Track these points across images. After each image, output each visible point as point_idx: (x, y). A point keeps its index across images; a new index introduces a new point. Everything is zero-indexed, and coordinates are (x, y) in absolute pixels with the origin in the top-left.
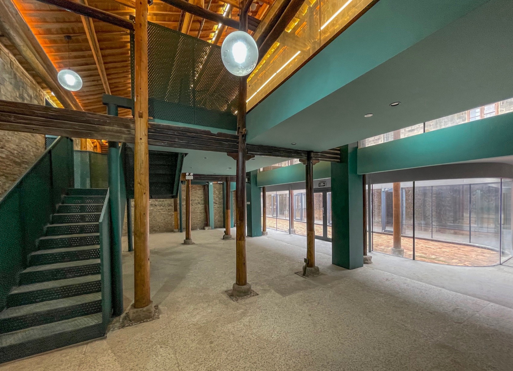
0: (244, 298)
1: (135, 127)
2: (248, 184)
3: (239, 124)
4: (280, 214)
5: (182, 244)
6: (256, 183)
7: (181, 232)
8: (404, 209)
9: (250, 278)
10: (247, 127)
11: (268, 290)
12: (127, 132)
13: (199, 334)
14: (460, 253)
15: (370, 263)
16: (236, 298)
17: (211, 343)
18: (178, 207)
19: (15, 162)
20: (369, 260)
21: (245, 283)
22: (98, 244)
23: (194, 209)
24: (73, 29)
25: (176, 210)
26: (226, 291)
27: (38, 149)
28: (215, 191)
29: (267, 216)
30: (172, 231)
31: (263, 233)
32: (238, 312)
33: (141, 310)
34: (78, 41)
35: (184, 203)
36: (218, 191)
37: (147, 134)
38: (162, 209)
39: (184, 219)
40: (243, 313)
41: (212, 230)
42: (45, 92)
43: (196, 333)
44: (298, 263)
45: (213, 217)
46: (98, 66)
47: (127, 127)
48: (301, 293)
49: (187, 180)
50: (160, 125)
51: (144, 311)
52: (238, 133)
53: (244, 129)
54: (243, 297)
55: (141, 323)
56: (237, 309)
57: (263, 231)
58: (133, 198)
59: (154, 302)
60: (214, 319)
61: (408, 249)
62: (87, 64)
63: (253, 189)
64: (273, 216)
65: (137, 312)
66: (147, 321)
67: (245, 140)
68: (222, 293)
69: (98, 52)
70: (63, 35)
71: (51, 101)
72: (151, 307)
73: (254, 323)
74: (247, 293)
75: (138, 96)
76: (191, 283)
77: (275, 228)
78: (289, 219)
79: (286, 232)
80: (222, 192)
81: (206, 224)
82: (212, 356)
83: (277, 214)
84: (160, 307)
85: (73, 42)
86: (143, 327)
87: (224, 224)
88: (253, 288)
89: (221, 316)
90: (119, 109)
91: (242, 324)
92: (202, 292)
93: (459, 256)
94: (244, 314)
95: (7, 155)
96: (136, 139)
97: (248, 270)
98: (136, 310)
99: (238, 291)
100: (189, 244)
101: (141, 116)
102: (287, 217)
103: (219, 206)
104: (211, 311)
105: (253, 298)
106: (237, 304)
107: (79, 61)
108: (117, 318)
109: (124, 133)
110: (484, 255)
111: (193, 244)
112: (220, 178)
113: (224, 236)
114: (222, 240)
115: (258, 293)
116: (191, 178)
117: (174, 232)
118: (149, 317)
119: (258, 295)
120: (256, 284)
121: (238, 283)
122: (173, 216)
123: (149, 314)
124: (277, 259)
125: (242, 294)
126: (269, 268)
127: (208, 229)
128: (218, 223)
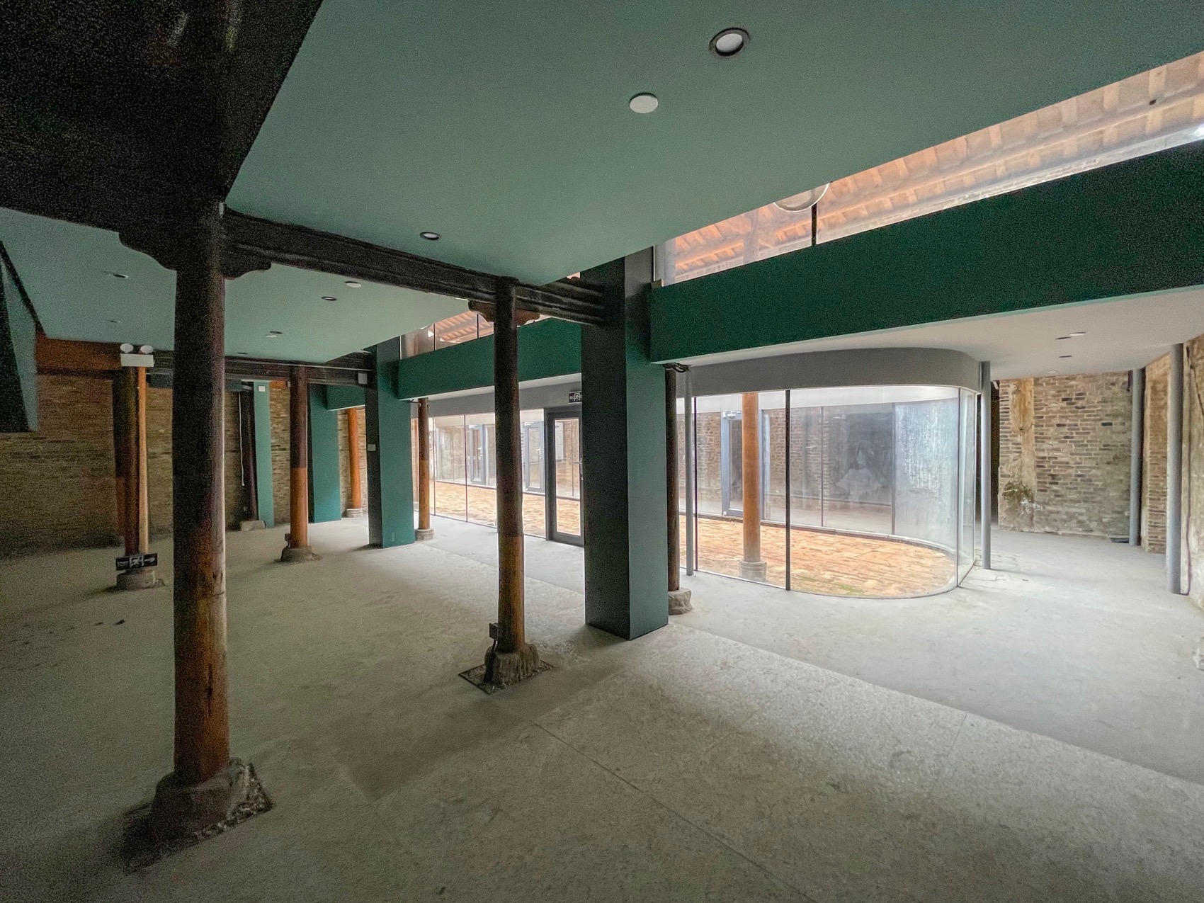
6: (395, 390)
8: (768, 459)
14: (876, 560)
15: (687, 611)
20: (683, 603)
31: (420, 533)
41: (268, 531)
45: (270, 490)
57: (421, 526)
61: (775, 559)
81: (246, 511)
93: (876, 567)
100: (135, 589)
110: (922, 561)
113: (283, 552)
114: (279, 565)
116: (148, 361)
119: (269, 806)
127: (254, 529)
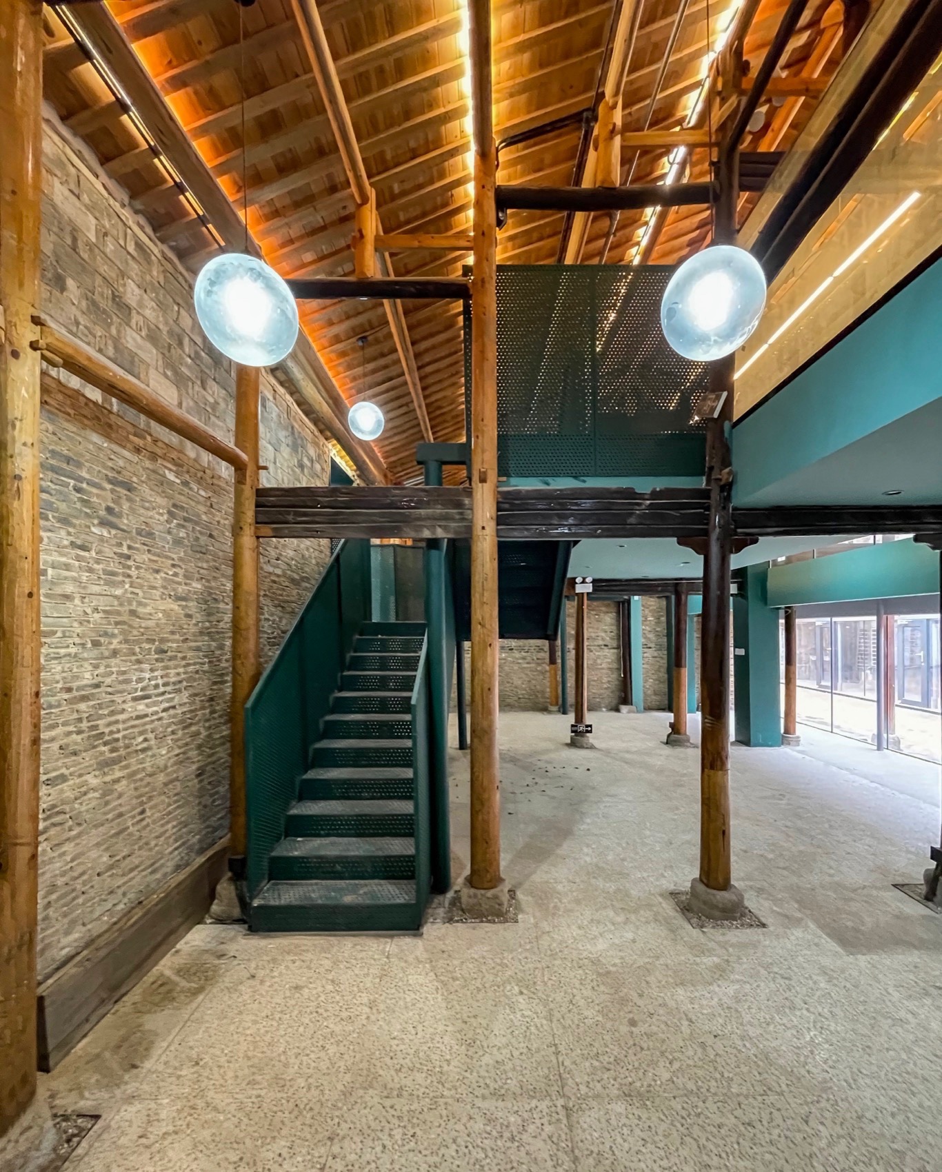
0: (722, 926)
1: (472, 504)
2: (739, 598)
3: (711, 458)
4: (845, 678)
5: (567, 745)
6: (764, 597)
7: (564, 713)
9: (739, 870)
10: (736, 466)
11: (798, 922)
12: (457, 517)
13: (602, 988)
16: (700, 918)
17: (633, 1023)
18: (559, 654)
19: (293, 580)
21: (725, 885)
22: (409, 737)
23: (595, 661)
24: (370, 322)
25: (552, 661)
26: (671, 894)
27: (321, 552)
28: (645, 617)
29: (798, 682)
30: (544, 709)
31: (787, 736)
32: (705, 960)
33: (482, 895)
34: (377, 341)
35: (571, 645)
36: (653, 616)
37: (494, 516)
38: (524, 658)
39: (571, 682)
40: (717, 966)
41: (638, 715)
42: (330, 446)
43: (595, 983)
44: (908, 852)
45: (641, 683)
46: (407, 377)
47: (459, 505)
48: (914, 957)
49: (577, 594)
50: (519, 492)
51: (488, 898)
52: (708, 483)
53: (727, 470)
54: (719, 922)
55: (482, 922)
56: (703, 952)
57: (787, 731)
58: (469, 639)
59: (507, 882)
60: (641, 962)
62: (391, 379)
63: (755, 613)
64: (821, 686)
65: (475, 896)
66: (494, 922)
67: (728, 499)
68: (661, 895)
69: (407, 350)
70: (354, 340)
71: (338, 460)
72: (502, 891)
73: (749, 1008)
74: (734, 913)
75: (477, 437)
76: (585, 850)
77: (826, 724)
78: (875, 697)
79: (865, 741)
80: (664, 619)
81: (624, 697)
82: (634, 1058)
83: (833, 678)
84: (520, 895)
85: (370, 345)
86: (487, 932)
87: (670, 703)
88: (751, 902)
89: (658, 958)
90: (444, 467)
91: (716, 1000)
92: (611, 881)
94: (721, 972)
95: (283, 571)
96: (474, 529)
97: (735, 844)
98: (473, 891)
99: (705, 903)
100: (582, 747)
101: (483, 480)
102: (871, 690)
103: (656, 654)
104: (631, 937)
105: (748, 931)
106: (703, 939)
107: (379, 376)
108: (441, 898)
109: (453, 519)
111: (592, 747)
112: (658, 586)
113: (669, 736)
114: (665, 746)
115: (763, 920)
116: (589, 588)
117: (550, 712)
118: (496, 913)
119: (764, 925)
120: (760, 891)
121: (705, 881)
122: (548, 674)
123: (497, 906)
124: (831, 826)
125: (717, 913)
126: (801, 852)
127: (629, 712)
128: (654, 697)
